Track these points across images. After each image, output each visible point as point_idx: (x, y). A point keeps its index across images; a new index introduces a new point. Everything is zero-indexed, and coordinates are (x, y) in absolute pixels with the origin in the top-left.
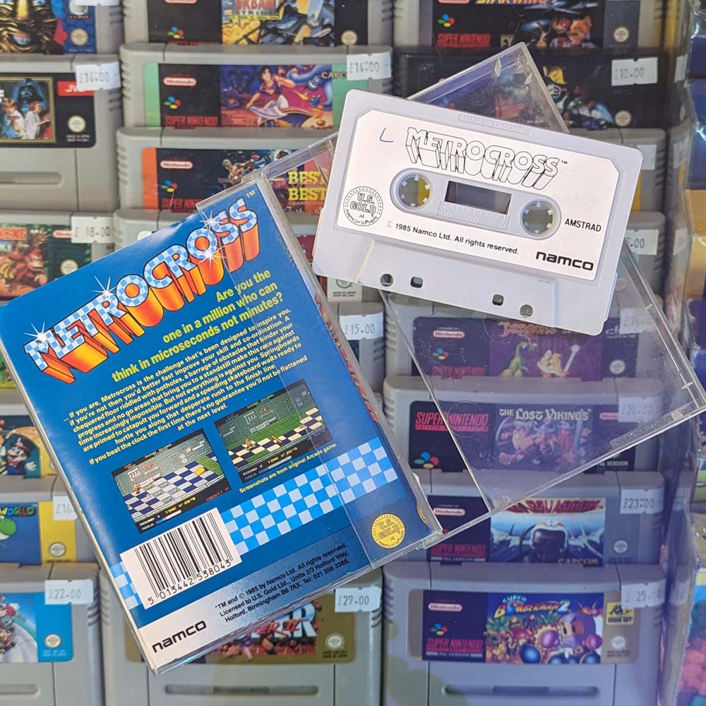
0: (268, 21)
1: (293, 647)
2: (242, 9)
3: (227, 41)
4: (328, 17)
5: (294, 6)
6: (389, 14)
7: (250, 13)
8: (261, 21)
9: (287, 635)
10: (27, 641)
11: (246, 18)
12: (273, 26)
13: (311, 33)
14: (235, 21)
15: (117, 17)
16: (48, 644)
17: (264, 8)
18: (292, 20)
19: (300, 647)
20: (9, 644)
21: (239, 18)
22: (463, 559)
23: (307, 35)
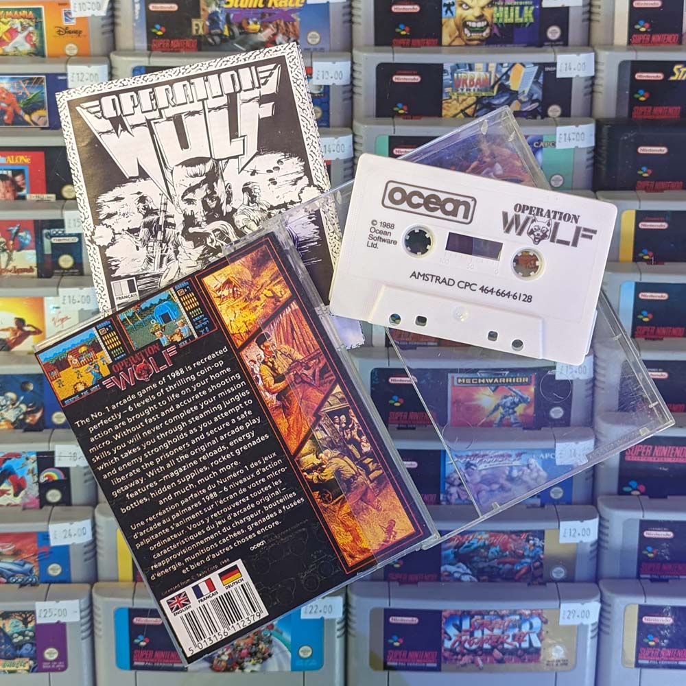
0: (483, 97)
1: (520, 657)
2: (461, 87)
3: (446, 115)
4: (536, 93)
5: (507, 83)
6: (589, 90)
7: (467, 90)
8: (477, 97)
9: (516, 646)
10: (283, 652)
11: (464, 94)
12: (487, 101)
13: (521, 107)
14: (453, 97)
15: (349, 95)
16: (301, 654)
17: (481, 86)
18: (505, 96)
19: (527, 657)
20: (266, 655)
21: (458, 94)
22: (670, 577)
23: (517, 109)
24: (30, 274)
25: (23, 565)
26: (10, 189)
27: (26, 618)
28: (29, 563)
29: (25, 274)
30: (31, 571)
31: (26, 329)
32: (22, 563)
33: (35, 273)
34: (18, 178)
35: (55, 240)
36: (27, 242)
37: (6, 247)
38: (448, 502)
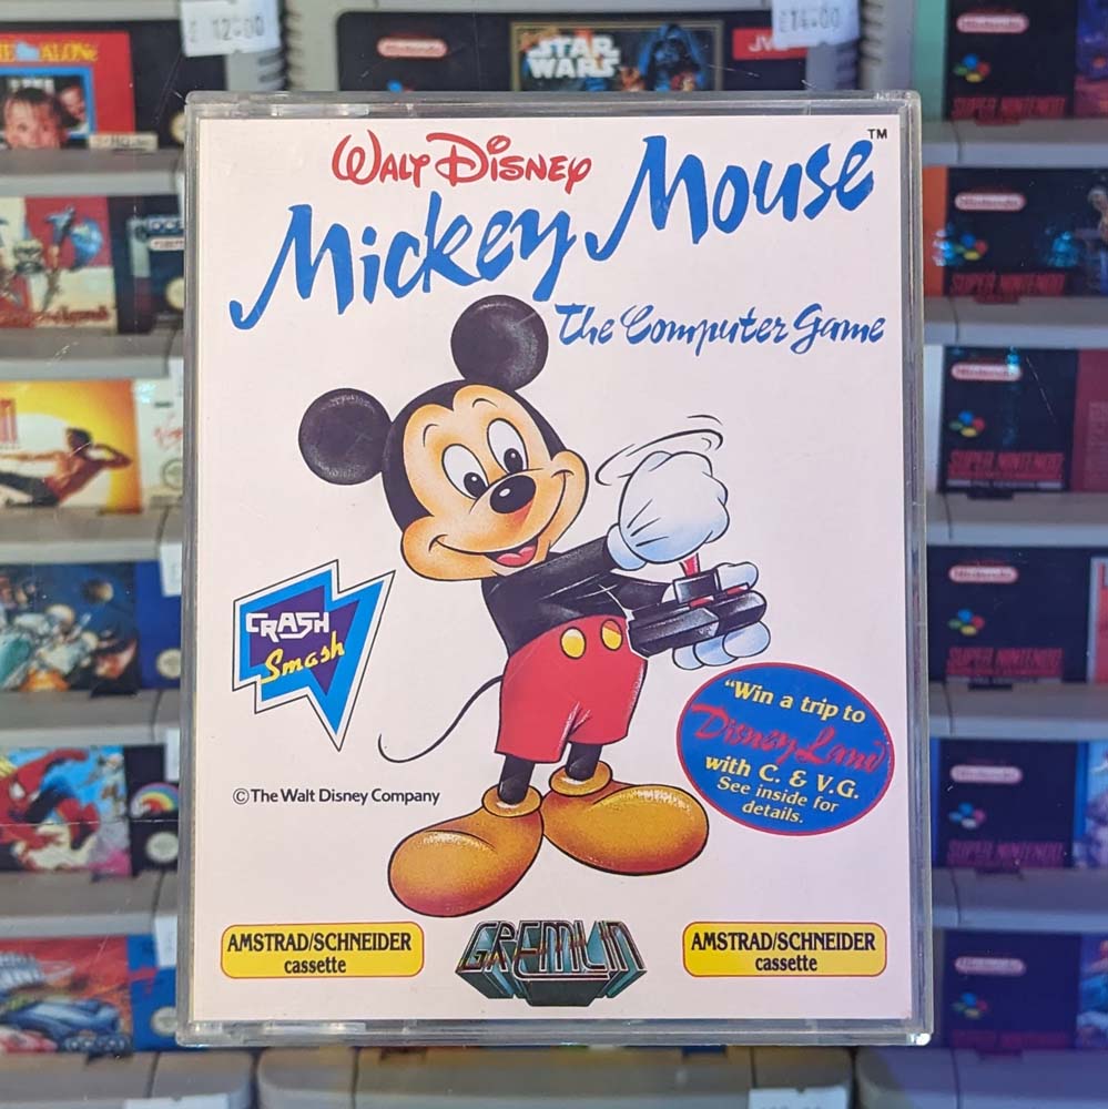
24: (102, 324)
25: (95, 1011)
26: (50, 123)
28: (110, 1006)
29: (90, 324)
30: (113, 1024)
31: (95, 454)
32: (92, 1005)
33: (111, 322)
34: (69, 97)
35: (157, 244)
36: (93, 248)
37: (42, 261)
38: (1093, 862)
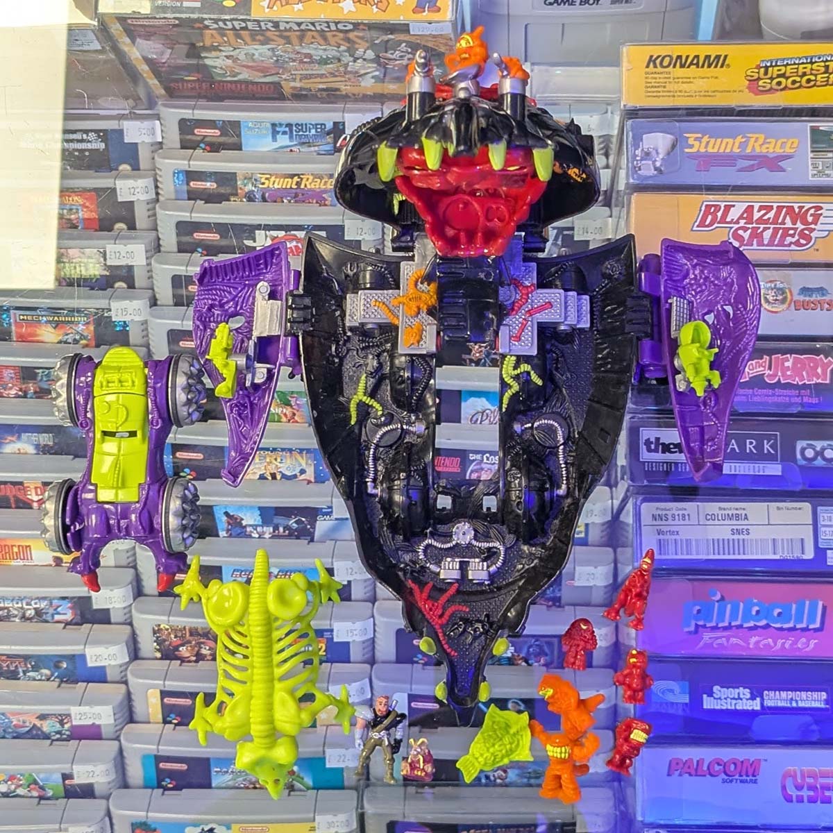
27: (62, 720)
